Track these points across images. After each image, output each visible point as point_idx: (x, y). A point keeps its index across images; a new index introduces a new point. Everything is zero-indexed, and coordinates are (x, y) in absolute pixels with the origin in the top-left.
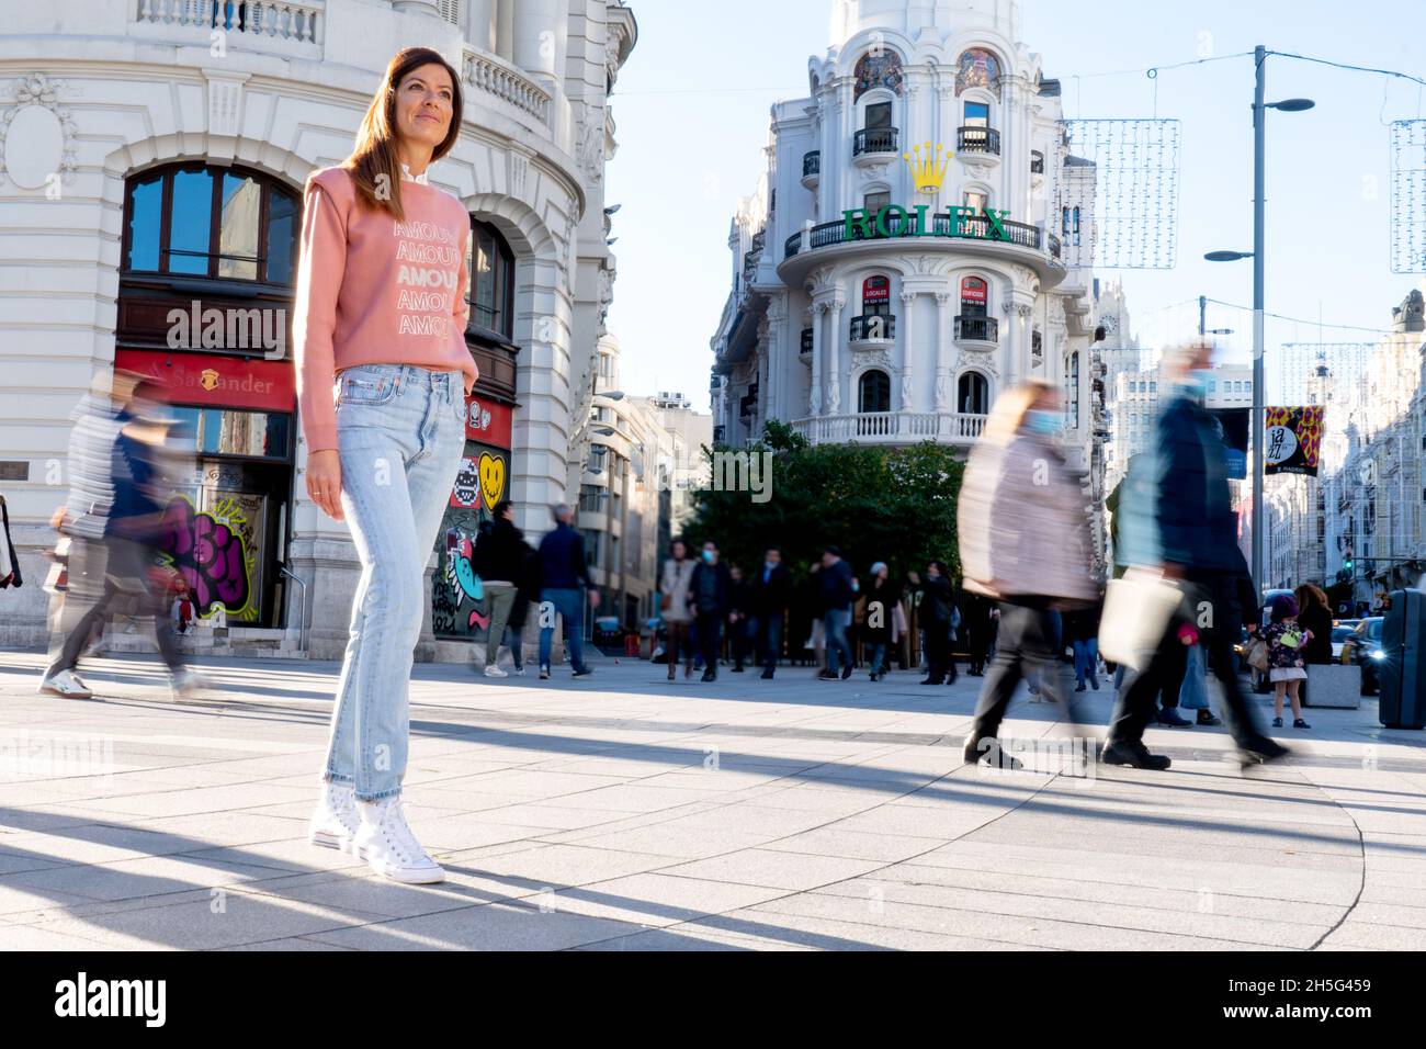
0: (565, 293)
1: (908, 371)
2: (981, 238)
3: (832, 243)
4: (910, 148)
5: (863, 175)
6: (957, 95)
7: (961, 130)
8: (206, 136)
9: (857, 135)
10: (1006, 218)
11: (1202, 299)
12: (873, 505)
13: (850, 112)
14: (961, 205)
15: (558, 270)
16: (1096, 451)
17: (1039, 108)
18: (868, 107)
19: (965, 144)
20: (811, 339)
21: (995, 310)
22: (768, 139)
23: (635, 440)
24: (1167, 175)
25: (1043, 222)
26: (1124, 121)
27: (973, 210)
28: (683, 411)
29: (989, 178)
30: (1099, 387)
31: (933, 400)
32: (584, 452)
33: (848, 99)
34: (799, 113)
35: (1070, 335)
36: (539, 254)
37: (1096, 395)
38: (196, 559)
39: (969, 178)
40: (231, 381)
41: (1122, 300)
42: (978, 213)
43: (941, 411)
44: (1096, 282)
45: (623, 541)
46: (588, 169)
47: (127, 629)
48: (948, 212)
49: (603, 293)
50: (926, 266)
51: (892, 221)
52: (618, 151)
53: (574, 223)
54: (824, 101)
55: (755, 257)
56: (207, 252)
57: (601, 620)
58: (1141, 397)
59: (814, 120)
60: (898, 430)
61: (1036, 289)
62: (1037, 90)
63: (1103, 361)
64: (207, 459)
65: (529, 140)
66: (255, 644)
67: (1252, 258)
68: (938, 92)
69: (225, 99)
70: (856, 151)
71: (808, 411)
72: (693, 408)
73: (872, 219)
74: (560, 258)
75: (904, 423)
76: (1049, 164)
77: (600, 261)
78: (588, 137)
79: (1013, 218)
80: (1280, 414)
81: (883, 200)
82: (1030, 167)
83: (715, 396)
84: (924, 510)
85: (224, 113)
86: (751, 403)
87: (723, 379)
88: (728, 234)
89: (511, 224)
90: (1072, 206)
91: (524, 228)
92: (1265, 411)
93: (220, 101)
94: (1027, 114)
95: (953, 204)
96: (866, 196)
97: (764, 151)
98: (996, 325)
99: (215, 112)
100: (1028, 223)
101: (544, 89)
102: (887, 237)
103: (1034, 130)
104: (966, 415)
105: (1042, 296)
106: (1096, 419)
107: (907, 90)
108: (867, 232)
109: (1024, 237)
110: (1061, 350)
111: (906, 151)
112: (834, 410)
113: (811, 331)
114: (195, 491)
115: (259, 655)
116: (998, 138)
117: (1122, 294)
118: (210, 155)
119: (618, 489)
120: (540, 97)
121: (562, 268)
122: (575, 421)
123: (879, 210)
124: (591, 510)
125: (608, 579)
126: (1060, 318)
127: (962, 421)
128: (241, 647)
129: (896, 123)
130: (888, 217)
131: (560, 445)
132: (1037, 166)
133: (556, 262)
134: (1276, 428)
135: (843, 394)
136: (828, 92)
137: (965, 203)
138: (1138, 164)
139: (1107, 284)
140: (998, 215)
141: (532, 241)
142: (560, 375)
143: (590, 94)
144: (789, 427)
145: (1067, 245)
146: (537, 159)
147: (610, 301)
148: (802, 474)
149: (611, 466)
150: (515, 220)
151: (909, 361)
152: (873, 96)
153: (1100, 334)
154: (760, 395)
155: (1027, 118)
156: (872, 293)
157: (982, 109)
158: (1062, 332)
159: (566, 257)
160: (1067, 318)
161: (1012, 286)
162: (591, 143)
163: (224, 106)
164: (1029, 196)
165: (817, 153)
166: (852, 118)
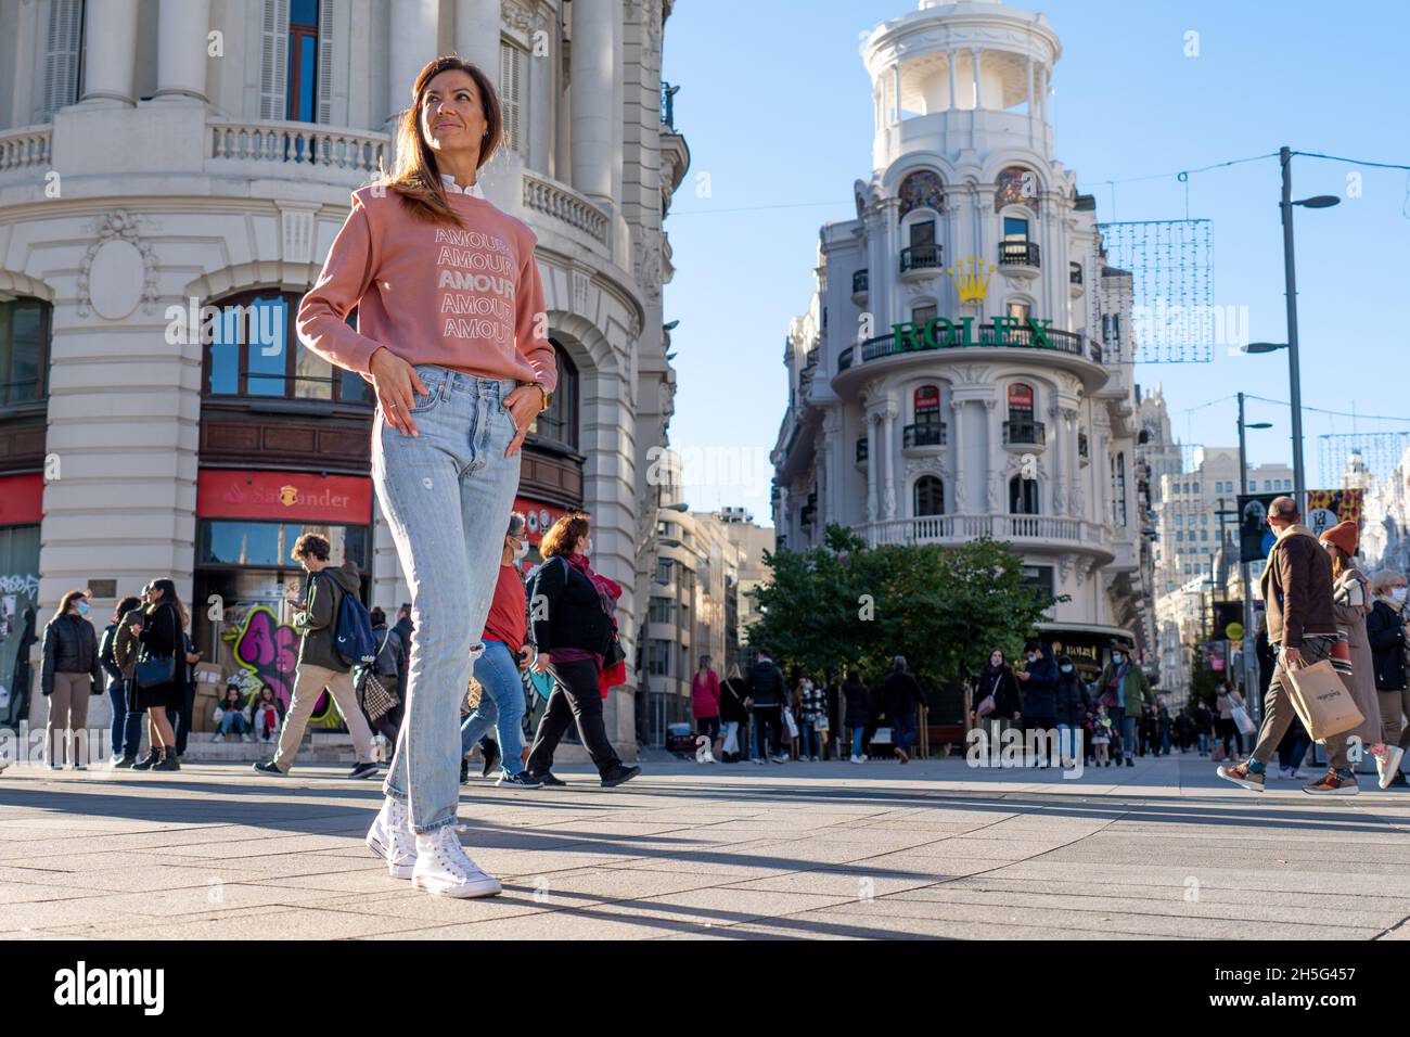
0: (628, 405)
1: (961, 476)
2: (1026, 346)
3: (883, 355)
4: (953, 264)
5: (910, 290)
6: (997, 211)
7: (1003, 245)
8: (280, 264)
9: (903, 252)
10: (1048, 326)
11: (1240, 396)
12: (931, 601)
13: (896, 230)
14: (1005, 315)
15: (620, 383)
16: (1145, 550)
17: (1076, 222)
18: (912, 226)
19: (1006, 259)
20: (866, 449)
21: (1041, 414)
22: (818, 259)
23: (701, 554)
24: (1201, 272)
25: (1084, 329)
26: (1158, 223)
27: (1016, 320)
28: (747, 524)
29: (1030, 289)
30: (1144, 487)
31: (986, 504)
32: (651, 563)
33: (893, 219)
34: (848, 235)
35: (1115, 437)
36: (601, 368)
37: (1142, 497)
38: (279, 669)
39: (1012, 290)
40: (309, 497)
41: (1162, 405)
42: (1021, 323)
43: (994, 512)
44: (1137, 388)
45: (692, 649)
46: (646, 287)
47: (214, 737)
48: (992, 322)
49: (663, 405)
50: (974, 375)
51: (939, 334)
52: (676, 275)
53: (635, 338)
54: (870, 222)
55: (810, 372)
56: (284, 374)
57: (673, 726)
58: (1186, 498)
59: (861, 240)
60: (953, 532)
61: (1080, 393)
62: (1073, 205)
63: (1147, 463)
64: (287, 572)
65: (588, 259)
66: (337, 749)
67: (1287, 349)
68: (978, 209)
69: (298, 228)
70: (903, 268)
71: (866, 517)
72: (755, 521)
73: (920, 332)
74: (622, 372)
75: (958, 524)
76: (1088, 275)
77: (660, 375)
78: (646, 258)
79: (1056, 326)
80: (1321, 497)
81: (930, 313)
82: (1069, 279)
83: (775, 507)
84: (982, 604)
85: (297, 241)
86: (810, 513)
87: (783, 491)
88: (784, 353)
89: (573, 340)
90: (1111, 315)
91: (587, 344)
92: (1306, 495)
93: (293, 231)
94: (1064, 228)
95: (997, 315)
96: (914, 311)
97: (815, 273)
98: (1043, 429)
99: (289, 241)
100: (1070, 331)
101: (602, 211)
102: (936, 348)
103: (1072, 243)
104: (1018, 516)
105: (1087, 400)
106: (1143, 519)
107: (948, 208)
108: (915, 343)
109: (1067, 344)
110: (1106, 451)
111: (950, 266)
112: (891, 515)
113: (866, 440)
114: (276, 603)
115: (342, 759)
116: (1038, 250)
117: (1162, 400)
118: (284, 281)
119: (686, 600)
120: (598, 219)
121: (624, 381)
122: (642, 530)
123: (926, 324)
124: (661, 621)
125: (679, 686)
126: (1104, 421)
127: (1015, 521)
128: (324, 753)
129: (940, 240)
130: (935, 329)
131: (627, 550)
132: (1077, 277)
133: (617, 374)
134: (1318, 511)
135: (898, 499)
136: (874, 214)
137: (1009, 314)
138: (1173, 263)
139: (1148, 391)
140: (1040, 324)
141: (595, 355)
142: (626, 484)
143: (646, 217)
144: (848, 530)
145: (1107, 351)
146: (596, 277)
147: (672, 413)
148: (861, 573)
149: (678, 579)
150: (578, 336)
151: (961, 466)
152: (918, 216)
153: (1143, 437)
154: (819, 504)
155: (1064, 232)
156: (923, 402)
157: (1020, 225)
158: (1106, 434)
159: (627, 369)
160: (1111, 421)
161: (1057, 391)
162: (648, 263)
163: (297, 234)
164: (1069, 306)
165: (866, 271)
166: (897, 237)
